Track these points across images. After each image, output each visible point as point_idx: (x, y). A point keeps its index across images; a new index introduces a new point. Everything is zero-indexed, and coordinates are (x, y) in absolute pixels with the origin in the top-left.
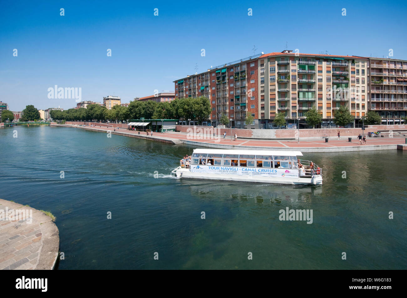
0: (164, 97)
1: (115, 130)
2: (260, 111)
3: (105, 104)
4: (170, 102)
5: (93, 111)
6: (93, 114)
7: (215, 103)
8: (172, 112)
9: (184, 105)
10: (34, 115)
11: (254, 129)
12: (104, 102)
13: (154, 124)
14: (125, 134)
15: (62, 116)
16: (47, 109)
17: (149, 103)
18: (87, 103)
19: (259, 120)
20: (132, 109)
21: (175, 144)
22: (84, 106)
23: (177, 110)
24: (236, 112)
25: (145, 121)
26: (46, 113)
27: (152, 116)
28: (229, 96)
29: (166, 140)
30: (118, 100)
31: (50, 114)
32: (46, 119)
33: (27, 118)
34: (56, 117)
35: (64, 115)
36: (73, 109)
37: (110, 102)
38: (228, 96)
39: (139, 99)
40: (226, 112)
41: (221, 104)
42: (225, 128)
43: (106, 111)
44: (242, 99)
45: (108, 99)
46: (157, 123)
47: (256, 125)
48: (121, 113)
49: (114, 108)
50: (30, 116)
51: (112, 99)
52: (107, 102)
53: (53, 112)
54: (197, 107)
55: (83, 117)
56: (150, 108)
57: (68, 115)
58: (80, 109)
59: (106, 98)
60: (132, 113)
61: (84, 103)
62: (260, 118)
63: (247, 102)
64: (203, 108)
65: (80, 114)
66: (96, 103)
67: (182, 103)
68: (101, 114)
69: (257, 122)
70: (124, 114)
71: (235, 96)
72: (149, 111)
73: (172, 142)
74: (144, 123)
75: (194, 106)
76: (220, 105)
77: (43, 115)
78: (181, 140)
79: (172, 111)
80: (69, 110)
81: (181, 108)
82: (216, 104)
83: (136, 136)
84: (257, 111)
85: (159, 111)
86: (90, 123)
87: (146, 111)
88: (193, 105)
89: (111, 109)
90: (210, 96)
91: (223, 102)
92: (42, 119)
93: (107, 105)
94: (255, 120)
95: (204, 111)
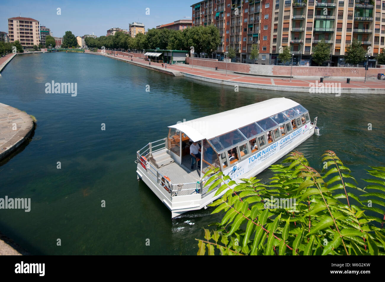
0: (183, 24)
1: (132, 60)
2: (272, 44)
3: (130, 32)
4: (182, 31)
5: (118, 39)
6: (119, 42)
7: (228, 33)
8: (184, 43)
9: (194, 35)
10: (72, 42)
11: (265, 64)
12: (129, 30)
13: (166, 55)
14: (139, 64)
15: (95, 43)
16: (83, 36)
17: (165, 32)
18: (116, 31)
19: (270, 54)
20: (150, 38)
21: (174, 76)
22: (113, 34)
23: (187, 40)
24: (248, 45)
25: (158, 52)
26: (82, 39)
27: (167, 46)
28: (243, 25)
29: (168, 72)
30: (142, 27)
31: (85, 41)
32: (83, 46)
33: (67, 45)
34: (89, 44)
35: (96, 42)
36: (104, 37)
37: (135, 30)
38: (241, 24)
39: (160, 27)
40: (239, 45)
41: (235, 34)
42: (230, 62)
43: (129, 39)
44: (255, 29)
45: (133, 26)
46: (168, 54)
47: (267, 60)
48: (141, 42)
49: (137, 36)
50: (69, 43)
51: (137, 26)
52: (132, 29)
53: (87, 39)
54: (205, 37)
55: (111, 45)
56: (165, 37)
57: (99, 42)
58: (109, 37)
59: (131, 25)
60: (149, 42)
61: (113, 30)
62: (271, 52)
63: (260, 32)
64: (211, 38)
65: (109, 42)
66: (123, 30)
67: (192, 33)
68: (125, 43)
69: (268, 56)
70: (143, 43)
71: (249, 25)
72: (164, 41)
73: (173, 74)
74: (157, 54)
75: (202, 37)
76: (233, 36)
77: (80, 42)
78: (181, 73)
79: (183, 41)
80: (101, 37)
81: (191, 38)
82: (230, 34)
83: (146, 66)
84: (269, 44)
85: (172, 40)
86: (116, 52)
87: (161, 41)
88: (202, 35)
89: (134, 37)
90: (224, 24)
91: (236, 32)
92: (80, 47)
93: (132, 33)
94: (266, 55)
95: (212, 42)
